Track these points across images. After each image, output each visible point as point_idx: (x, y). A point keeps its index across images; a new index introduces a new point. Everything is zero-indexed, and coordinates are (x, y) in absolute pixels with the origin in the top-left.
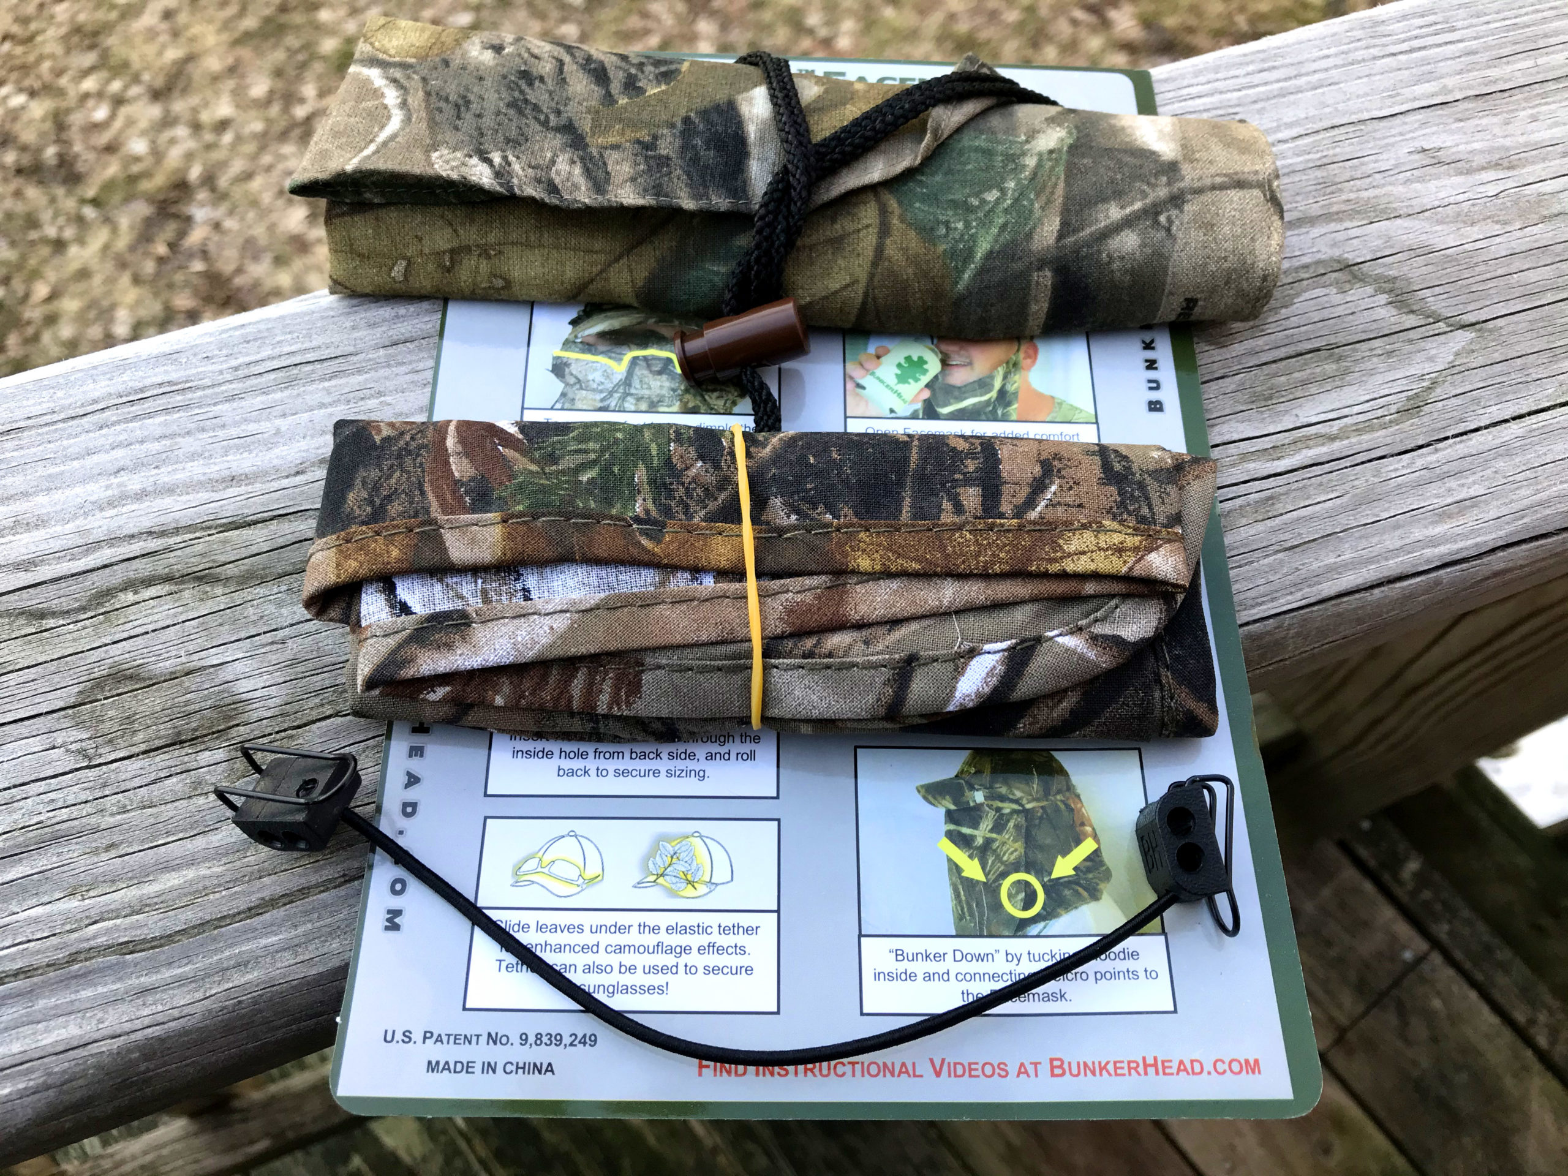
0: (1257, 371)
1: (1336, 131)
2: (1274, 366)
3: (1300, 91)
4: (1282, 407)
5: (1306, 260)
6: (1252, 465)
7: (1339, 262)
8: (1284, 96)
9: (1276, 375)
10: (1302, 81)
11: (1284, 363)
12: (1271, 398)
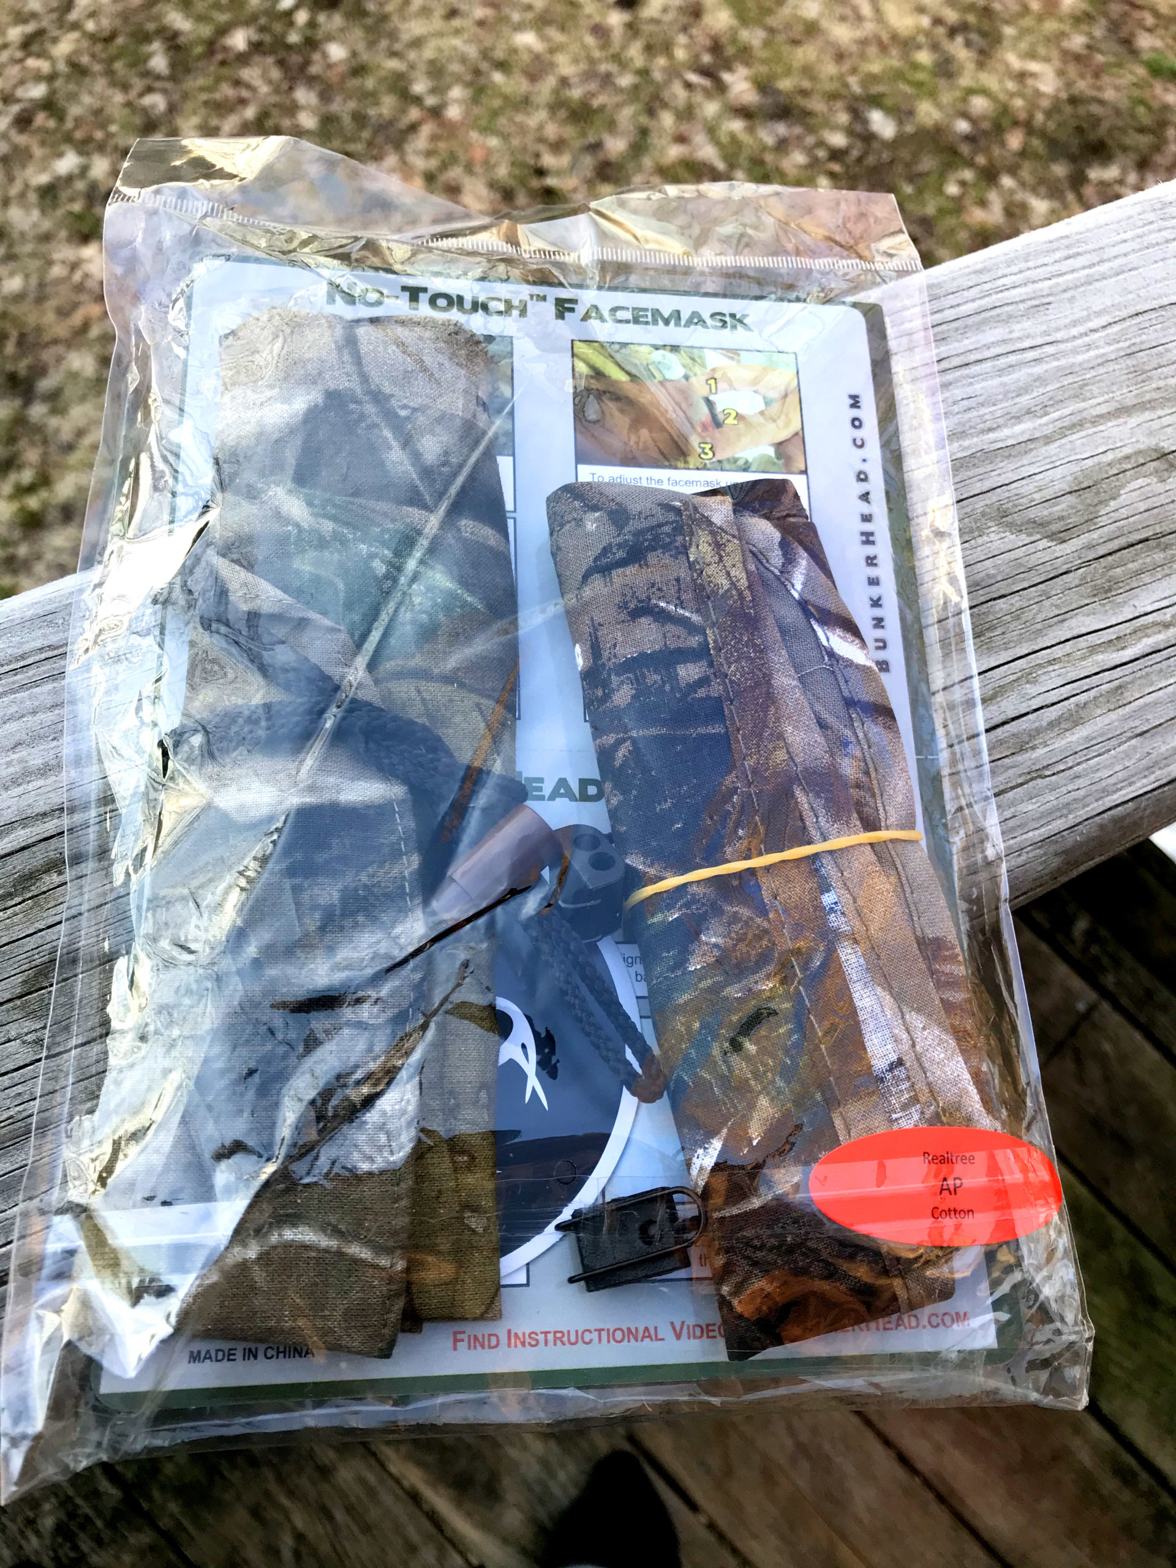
0: (1095, 565)
1: (1140, 318)
2: (1110, 558)
3: (1104, 277)
4: (1119, 599)
5: (1128, 450)
6: (1100, 657)
7: (1156, 450)
8: (1090, 284)
9: (1113, 568)
10: (1104, 268)
11: (1119, 554)
12: (1110, 590)
